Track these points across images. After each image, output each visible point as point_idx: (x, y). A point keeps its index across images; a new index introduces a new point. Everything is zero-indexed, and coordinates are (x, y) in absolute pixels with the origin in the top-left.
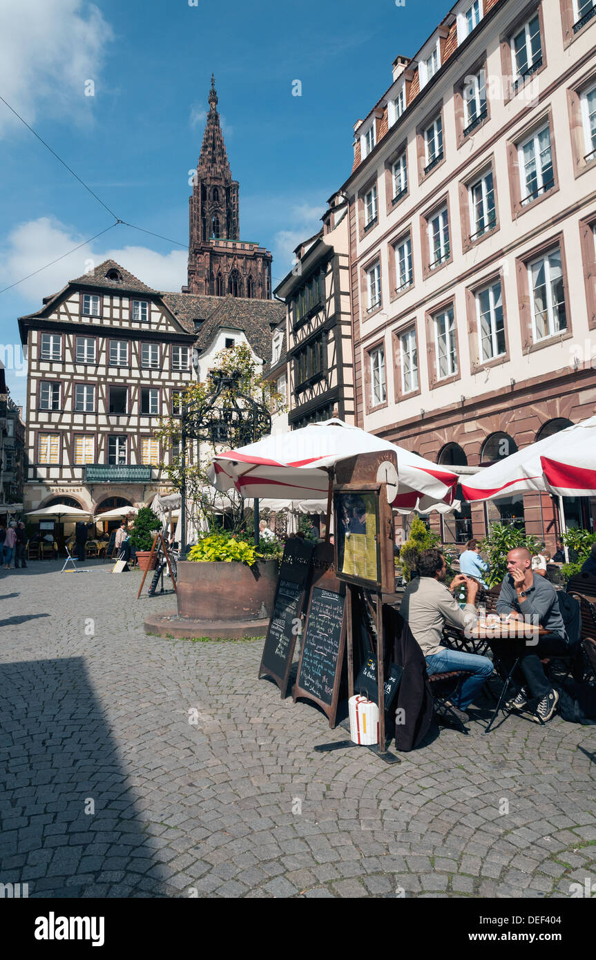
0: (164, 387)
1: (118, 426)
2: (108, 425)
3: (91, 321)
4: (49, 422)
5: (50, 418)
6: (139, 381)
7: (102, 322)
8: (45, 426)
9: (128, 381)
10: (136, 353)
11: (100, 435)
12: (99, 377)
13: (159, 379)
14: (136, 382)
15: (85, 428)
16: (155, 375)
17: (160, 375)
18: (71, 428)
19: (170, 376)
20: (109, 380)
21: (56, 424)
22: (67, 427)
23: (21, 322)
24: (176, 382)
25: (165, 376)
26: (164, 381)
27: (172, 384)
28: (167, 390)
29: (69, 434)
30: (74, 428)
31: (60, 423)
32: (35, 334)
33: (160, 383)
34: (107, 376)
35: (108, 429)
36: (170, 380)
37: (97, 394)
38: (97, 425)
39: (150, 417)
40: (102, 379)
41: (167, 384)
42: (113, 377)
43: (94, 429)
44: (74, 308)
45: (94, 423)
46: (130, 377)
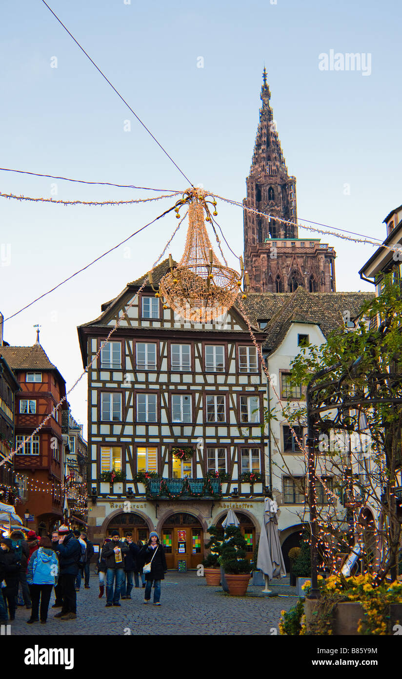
0: (231, 392)
1: (182, 436)
2: (172, 436)
3: (151, 324)
4: (111, 435)
5: (112, 430)
6: (203, 388)
7: (162, 325)
8: (107, 439)
9: (192, 388)
10: (199, 357)
11: (163, 448)
12: (161, 384)
13: (225, 384)
14: (200, 388)
15: (147, 440)
16: (221, 379)
17: (226, 380)
18: (133, 440)
19: (237, 380)
20: (172, 387)
21: (119, 437)
22: (129, 440)
23: (80, 330)
24: (244, 386)
25: (232, 380)
26: (231, 385)
27: (240, 389)
28: (234, 396)
29: (131, 447)
30: (137, 440)
31: (122, 435)
32: (94, 342)
33: (227, 388)
34: (169, 383)
35: (172, 440)
36: (237, 385)
37: (159, 403)
38: (160, 436)
39: (216, 425)
40: (164, 387)
41: (234, 388)
42: (176, 384)
43: (158, 440)
44: (133, 312)
45: (157, 434)
46: (194, 384)
